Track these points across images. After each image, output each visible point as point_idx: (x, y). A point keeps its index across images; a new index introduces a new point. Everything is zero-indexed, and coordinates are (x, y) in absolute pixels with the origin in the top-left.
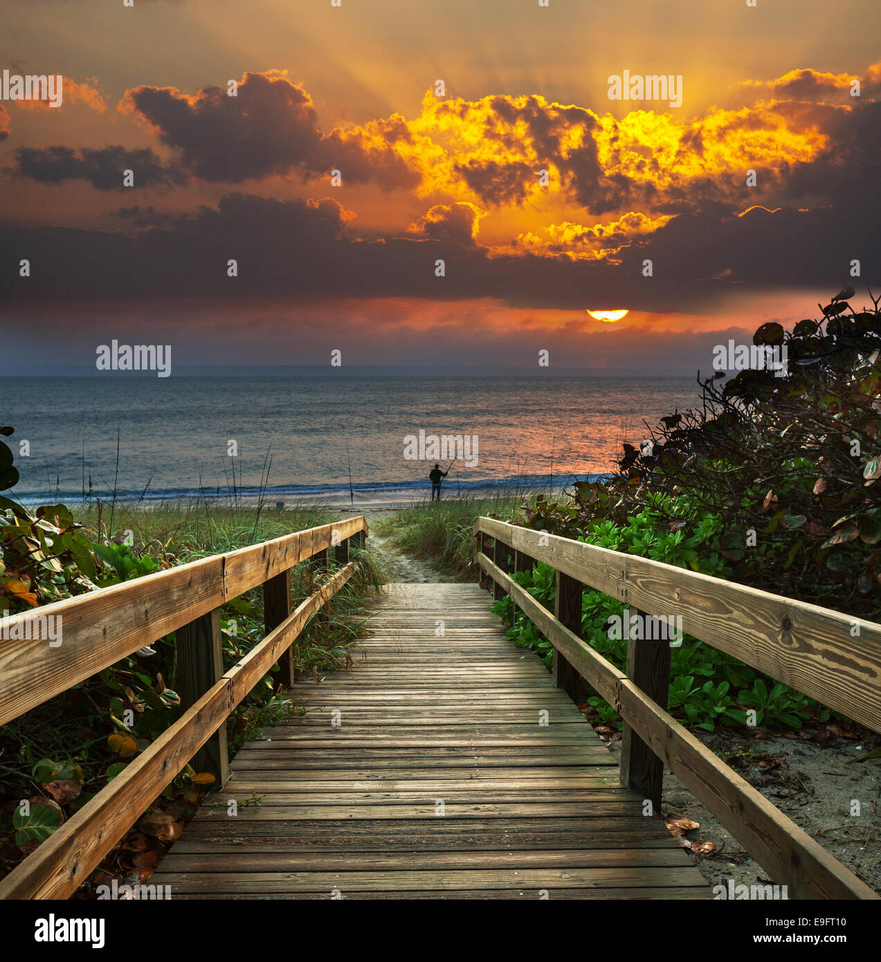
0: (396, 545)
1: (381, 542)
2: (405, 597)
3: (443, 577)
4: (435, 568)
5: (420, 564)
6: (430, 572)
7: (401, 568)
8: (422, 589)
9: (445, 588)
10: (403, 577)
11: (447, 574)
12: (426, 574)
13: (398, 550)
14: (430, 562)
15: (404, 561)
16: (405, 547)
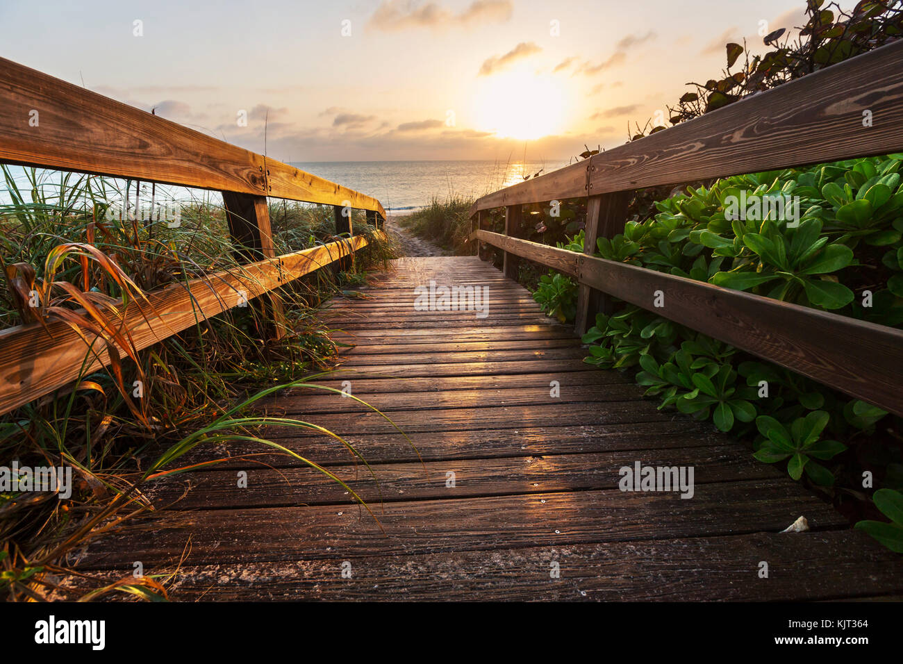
0: (411, 231)
1: (402, 230)
2: (414, 271)
3: (445, 252)
4: (438, 245)
5: (427, 243)
6: (434, 248)
7: (414, 246)
8: (429, 263)
9: (449, 260)
10: (415, 252)
11: (448, 249)
12: (432, 249)
13: (413, 234)
14: (434, 241)
15: (417, 241)
16: (417, 232)
